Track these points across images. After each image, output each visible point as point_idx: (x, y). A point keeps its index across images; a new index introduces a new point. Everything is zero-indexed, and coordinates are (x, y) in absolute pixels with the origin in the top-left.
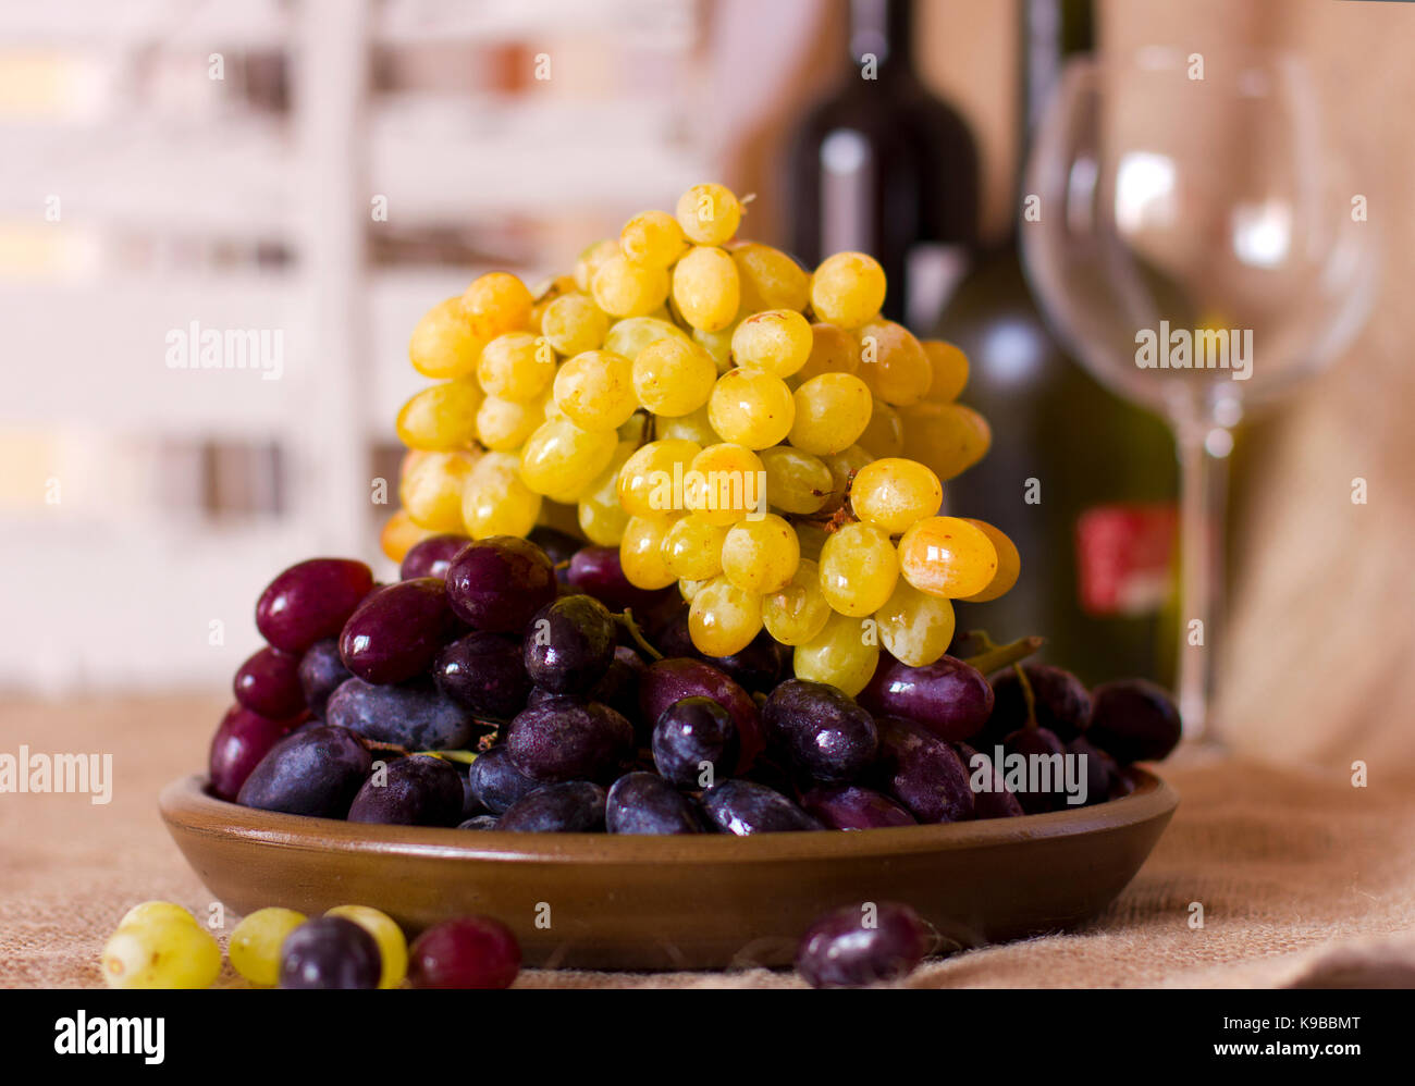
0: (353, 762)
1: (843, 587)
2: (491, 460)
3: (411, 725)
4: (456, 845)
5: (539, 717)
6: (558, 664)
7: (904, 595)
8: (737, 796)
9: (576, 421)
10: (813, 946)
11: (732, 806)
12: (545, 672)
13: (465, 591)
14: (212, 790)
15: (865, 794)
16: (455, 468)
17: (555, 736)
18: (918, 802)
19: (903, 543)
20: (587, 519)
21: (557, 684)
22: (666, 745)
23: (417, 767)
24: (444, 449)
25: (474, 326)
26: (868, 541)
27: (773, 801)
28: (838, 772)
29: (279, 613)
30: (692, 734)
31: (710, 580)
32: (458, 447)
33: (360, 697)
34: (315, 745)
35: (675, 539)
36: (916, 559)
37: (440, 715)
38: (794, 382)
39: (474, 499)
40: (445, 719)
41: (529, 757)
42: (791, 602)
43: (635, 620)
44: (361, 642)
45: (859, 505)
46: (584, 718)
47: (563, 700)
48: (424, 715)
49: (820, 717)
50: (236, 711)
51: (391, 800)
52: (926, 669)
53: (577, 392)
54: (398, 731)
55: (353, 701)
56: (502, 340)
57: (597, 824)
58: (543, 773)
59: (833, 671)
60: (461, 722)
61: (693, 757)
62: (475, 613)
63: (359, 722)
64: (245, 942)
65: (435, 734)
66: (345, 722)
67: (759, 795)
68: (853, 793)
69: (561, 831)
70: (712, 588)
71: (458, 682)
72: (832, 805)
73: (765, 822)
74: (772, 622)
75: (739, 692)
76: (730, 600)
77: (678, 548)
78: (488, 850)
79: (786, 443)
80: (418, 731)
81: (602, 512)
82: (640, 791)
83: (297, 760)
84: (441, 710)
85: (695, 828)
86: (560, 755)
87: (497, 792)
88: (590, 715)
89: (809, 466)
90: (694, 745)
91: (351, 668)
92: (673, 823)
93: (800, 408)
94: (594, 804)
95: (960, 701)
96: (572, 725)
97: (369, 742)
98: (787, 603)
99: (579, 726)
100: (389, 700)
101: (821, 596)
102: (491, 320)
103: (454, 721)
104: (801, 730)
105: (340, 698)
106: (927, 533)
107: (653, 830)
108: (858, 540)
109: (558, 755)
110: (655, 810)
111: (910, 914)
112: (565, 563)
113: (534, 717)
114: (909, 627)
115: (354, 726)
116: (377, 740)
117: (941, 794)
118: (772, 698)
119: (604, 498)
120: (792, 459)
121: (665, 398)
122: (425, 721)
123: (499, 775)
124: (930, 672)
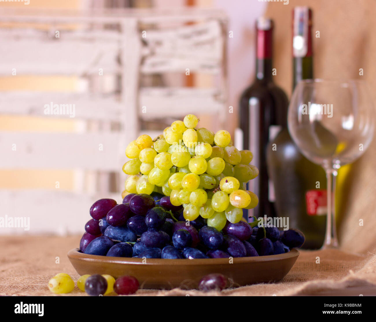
0: (109, 244)
1: (216, 206)
2: (143, 176)
3: (122, 236)
4: (127, 261)
5: (147, 233)
6: (152, 222)
7: (230, 207)
8: (190, 251)
9: (159, 168)
10: (202, 282)
11: (189, 253)
12: (149, 223)
13: (133, 206)
14: (80, 251)
15: (220, 252)
16: (135, 179)
17: (151, 238)
18: (233, 254)
19: (230, 195)
20: (164, 190)
21: (152, 226)
22: (175, 240)
23: (122, 245)
24: (134, 175)
25: (139, 147)
26: (222, 195)
27: (198, 252)
28: (214, 246)
29: (95, 211)
30: (180, 237)
31: (188, 204)
32: (137, 174)
33: (111, 230)
34: (100, 240)
35: (180, 194)
36: (233, 199)
37: (129, 234)
38: (208, 160)
39: (139, 185)
40: (130, 235)
41: (145, 242)
42: (205, 209)
43: (172, 213)
44: (111, 217)
45: (221, 187)
46: (157, 234)
47: (153, 230)
48: (125, 234)
49: (210, 234)
50: (86, 233)
51: (116, 252)
52: (237, 224)
53: (159, 161)
54: (120, 237)
55: (110, 230)
56: (144, 150)
57: (160, 257)
58: (148, 246)
59: (215, 224)
60: (133, 235)
61: (180, 242)
62: (135, 211)
63: (111, 235)
64: (81, 281)
65: (128, 238)
66: (108, 235)
67: (195, 251)
68: (218, 251)
69: (151, 258)
70: (188, 206)
71: (132, 226)
72: (213, 254)
73: (196, 257)
74: (201, 213)
75: (194, 229)
76: (192, 208)
77: (181, 197)
78: (133, 262)
79: (206, 173)
80: (124, 237)
81: (167, 189)
82: (169, 250)
83: (97, 243)
84: (129, 233)
85: (180, 257)
86: (152, 242)
87: (140, 251)
88: (159, 233)
89: (210, 178)
90: (180, 240)
91: (109, 223)
92: (175, 257)
93: (208, 165)
94: (159, 253)
95: (244, 231)
96: (154, 235)
97: (113, 240)
98: (204, 209)
99: (156, 235)
100: (117, 230)
101: (212, 207)
102: (142, 145)
103: (132, 235)
104: (206, 237)
105: (107, 230)
106: (235, 193)
107: (171, 258)
108: (220, 195)
109: (151, 242)
110: (171, 254)
111: (223, 276)
112: (159, 200)
113: (146, 234)
114: (232, 214)
115: (110, 236)
116: (115, 239)
117: (238, 252)
118: (201, 230)
119: (167, 185)
120: (207, 177)
121: (178, 163)
122: (126, 235)
123: (140, 247)
124: (237, 225)
